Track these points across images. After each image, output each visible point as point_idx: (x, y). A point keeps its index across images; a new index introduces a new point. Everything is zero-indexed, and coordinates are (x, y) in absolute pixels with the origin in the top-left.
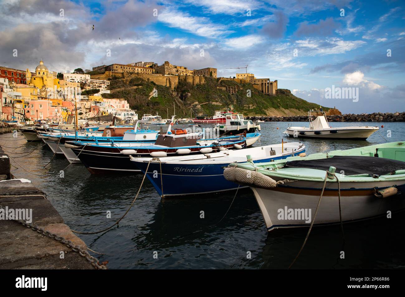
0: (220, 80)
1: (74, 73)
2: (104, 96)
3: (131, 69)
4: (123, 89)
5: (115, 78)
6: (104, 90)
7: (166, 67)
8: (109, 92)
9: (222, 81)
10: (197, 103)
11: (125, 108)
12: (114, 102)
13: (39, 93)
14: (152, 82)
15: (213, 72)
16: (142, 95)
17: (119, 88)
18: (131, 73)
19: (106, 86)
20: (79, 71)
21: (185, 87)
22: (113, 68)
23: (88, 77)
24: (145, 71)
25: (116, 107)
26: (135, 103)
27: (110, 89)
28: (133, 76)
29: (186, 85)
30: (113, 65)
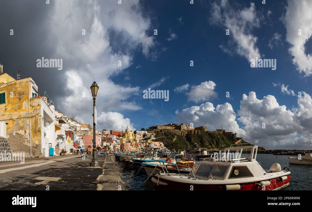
0: (208, 133)
1: (140, 131)
2: (153, 140)
3: (165, 128)
4: (161, 137)
5: (158, 132)
6: (153, 138)
7: (182, 126)
8: (155, 139)
9: (209, 133)
10: (196, 143)
11: (162, 146)
12: (157, 143)
13: (126, 140)
14: (175, 134)
15: (205, 128)
16: (170, 140)
17: (159, 137)
18: (165, 130)
19: (154, 136)
20: (143, 129)
21: (191, 136)
22: (157, 127)
23: (146, 132)
24: (172, 128)
25: (158, 146)
26: (166, 144)
27: (156, 137)
28: (166, 131)
29: (191, 135)
30: (157, 126)
